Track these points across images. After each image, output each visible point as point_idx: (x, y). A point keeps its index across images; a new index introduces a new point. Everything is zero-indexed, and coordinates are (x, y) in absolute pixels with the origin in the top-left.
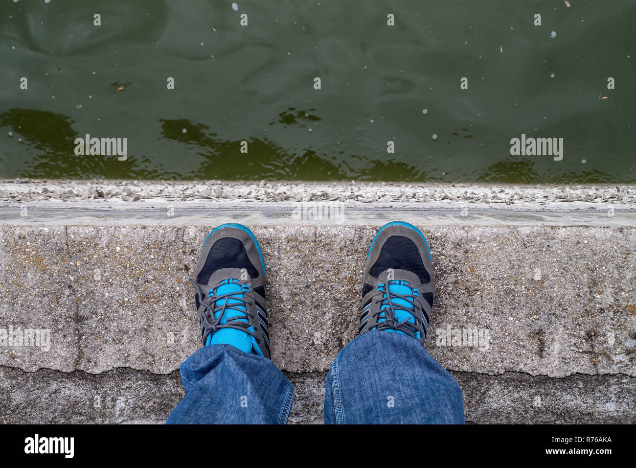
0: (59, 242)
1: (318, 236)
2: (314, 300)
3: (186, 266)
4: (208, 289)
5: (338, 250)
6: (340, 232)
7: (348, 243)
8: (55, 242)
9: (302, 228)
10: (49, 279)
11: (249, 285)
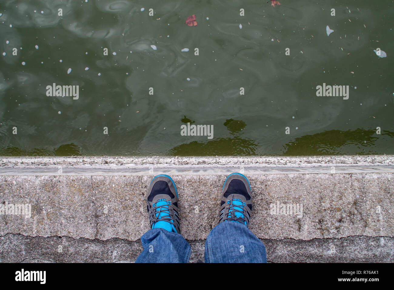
0: (88, 183)
1: (200, 179)
3: (143, 193)
4: (152, 204)
5: (210, 186)
6: (210, 178)
7: (214, 182)
9: (194, 176)
10: (84, 199)
11: (171, 201)
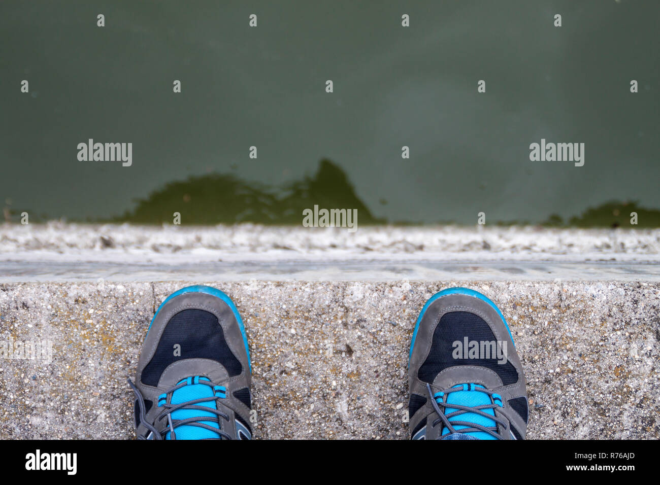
0: (141, 308)
1: (564, 297)
2: (559, 403)
3: (348, 346)
5: (598, 322)
6: (600, 292)
7: (615, 309)
8: (135, 309)
9: (537, 285)
10: (124, 369)
11: (226, 386)
